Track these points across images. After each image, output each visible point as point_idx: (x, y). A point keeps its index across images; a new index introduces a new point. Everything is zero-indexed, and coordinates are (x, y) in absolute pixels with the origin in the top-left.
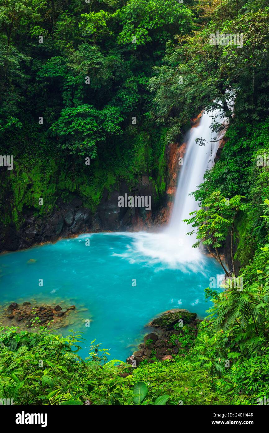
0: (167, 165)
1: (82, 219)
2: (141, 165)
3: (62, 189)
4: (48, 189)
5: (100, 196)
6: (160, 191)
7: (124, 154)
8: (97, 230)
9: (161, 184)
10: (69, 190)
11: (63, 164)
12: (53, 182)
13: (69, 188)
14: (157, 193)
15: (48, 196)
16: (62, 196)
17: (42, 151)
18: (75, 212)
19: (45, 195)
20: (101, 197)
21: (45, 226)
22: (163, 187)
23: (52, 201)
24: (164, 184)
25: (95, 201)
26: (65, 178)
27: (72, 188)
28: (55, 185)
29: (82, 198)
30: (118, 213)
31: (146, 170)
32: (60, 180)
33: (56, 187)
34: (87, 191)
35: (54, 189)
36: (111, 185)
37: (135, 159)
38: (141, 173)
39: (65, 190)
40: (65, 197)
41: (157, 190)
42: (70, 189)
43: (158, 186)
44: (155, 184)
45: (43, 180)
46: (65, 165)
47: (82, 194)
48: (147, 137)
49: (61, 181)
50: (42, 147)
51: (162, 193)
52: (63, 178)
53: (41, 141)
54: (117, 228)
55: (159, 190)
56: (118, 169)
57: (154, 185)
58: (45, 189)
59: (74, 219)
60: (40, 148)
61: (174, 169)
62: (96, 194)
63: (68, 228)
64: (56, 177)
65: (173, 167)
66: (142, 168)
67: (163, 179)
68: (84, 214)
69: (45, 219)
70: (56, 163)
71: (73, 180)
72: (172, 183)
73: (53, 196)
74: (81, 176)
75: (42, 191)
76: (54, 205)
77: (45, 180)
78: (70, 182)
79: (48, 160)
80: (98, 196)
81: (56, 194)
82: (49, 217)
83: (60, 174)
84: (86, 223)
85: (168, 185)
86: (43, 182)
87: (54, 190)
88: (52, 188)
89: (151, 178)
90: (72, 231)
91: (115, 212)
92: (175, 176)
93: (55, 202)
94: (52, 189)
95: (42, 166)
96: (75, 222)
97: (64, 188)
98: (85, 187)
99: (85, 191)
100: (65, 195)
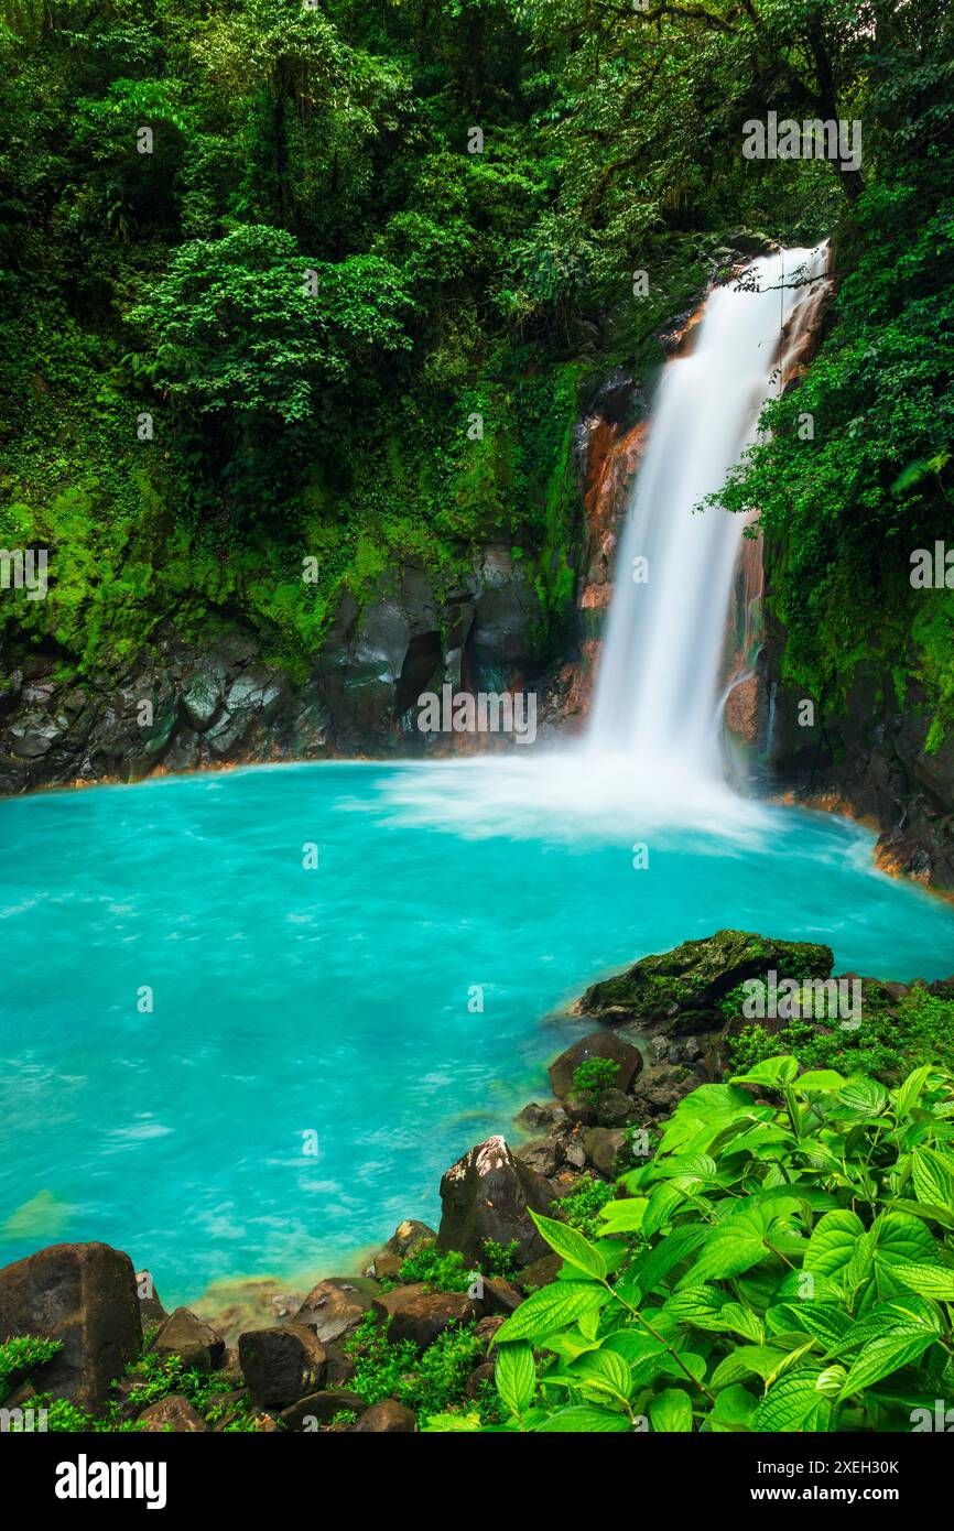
0: (581, 500)
1: (256, 706)
2: (484, 504)
3: (179, 590)
4: (118, 577)
5: (327, 617)
6: (552, 601)
7: (417, 468)
8: (313, 750)
9: (555, 575)
10: (204, 595)
11: (185, 494)
12: (142, 557)
13: (205, 587)
14: (544, 611)
15: (117, 606)
16: (179, 618)
17: (103, 438)
18: (230, 682)
19: (107, 598)
20: (331, 620)
21: (98, 718)
22: (563, 590)
23: (133, 628)
24: (567, 573)
25: (305, 635)
26: (192, 545)
27: (220, 587)
28: (151, 569)
29: (258, 630)
30: (396, 681)
31: (500, 519)
32: (171, 552)
33: (154, 577)
34: (276, 602)
35: (143, 584)
36: (369, 579)
37: (460, 482)
38: (483, 534)
39: (188, 594)
40: (190, 626)
41: (541, 596)
42: (212, 589)
43: (544, 583)
44: (535, 576)
45: (102, 541)
46: (192, 501)
47: (257, 613)
48: (502, 399)
49: (176, 555)
50: (102, 421)
51: (559, 609)
52: (184, 546)
53: (99, 399)
54: (393, 743)
55: (547, 598)
56: (396, 525)
57: (530, 578)
58: (108, 576)
59: (221, 706)
60: (93, 423)
61: (606, 517)
62: (308, 609)
63: (196, 736)
64: (155, 539)
65: (599, 511)
66: (483, 515)
67: (563, 558)
68: (265, 688)
69: (98, 690)
70: (156, 486)
71: (221, 555)
72: (596, 569)
73: (138, 608)
74: (255, 546)
75: (95, 582)
76: (140, 644)
77: (107, 544)
78: (211, 563)
79: (124, 471)
80: (318, 617)
81: (151, 603)
82: (118, 682)
83: (172, 532)
84: (270, 725)
85: (582, 579)
86: (100, 549)
87: (147, 588)
88: (137, 578)
89: (518, 553)
90: (211, 746)
91: (383, 678)
92: (608, 540)
93: (146, 632)
94: (138, 583)
95: (96, 489)
96: (226, 717)
97: (187, 585)
98: (269, 588)
99: (267, 603)
100: (191, 618)
